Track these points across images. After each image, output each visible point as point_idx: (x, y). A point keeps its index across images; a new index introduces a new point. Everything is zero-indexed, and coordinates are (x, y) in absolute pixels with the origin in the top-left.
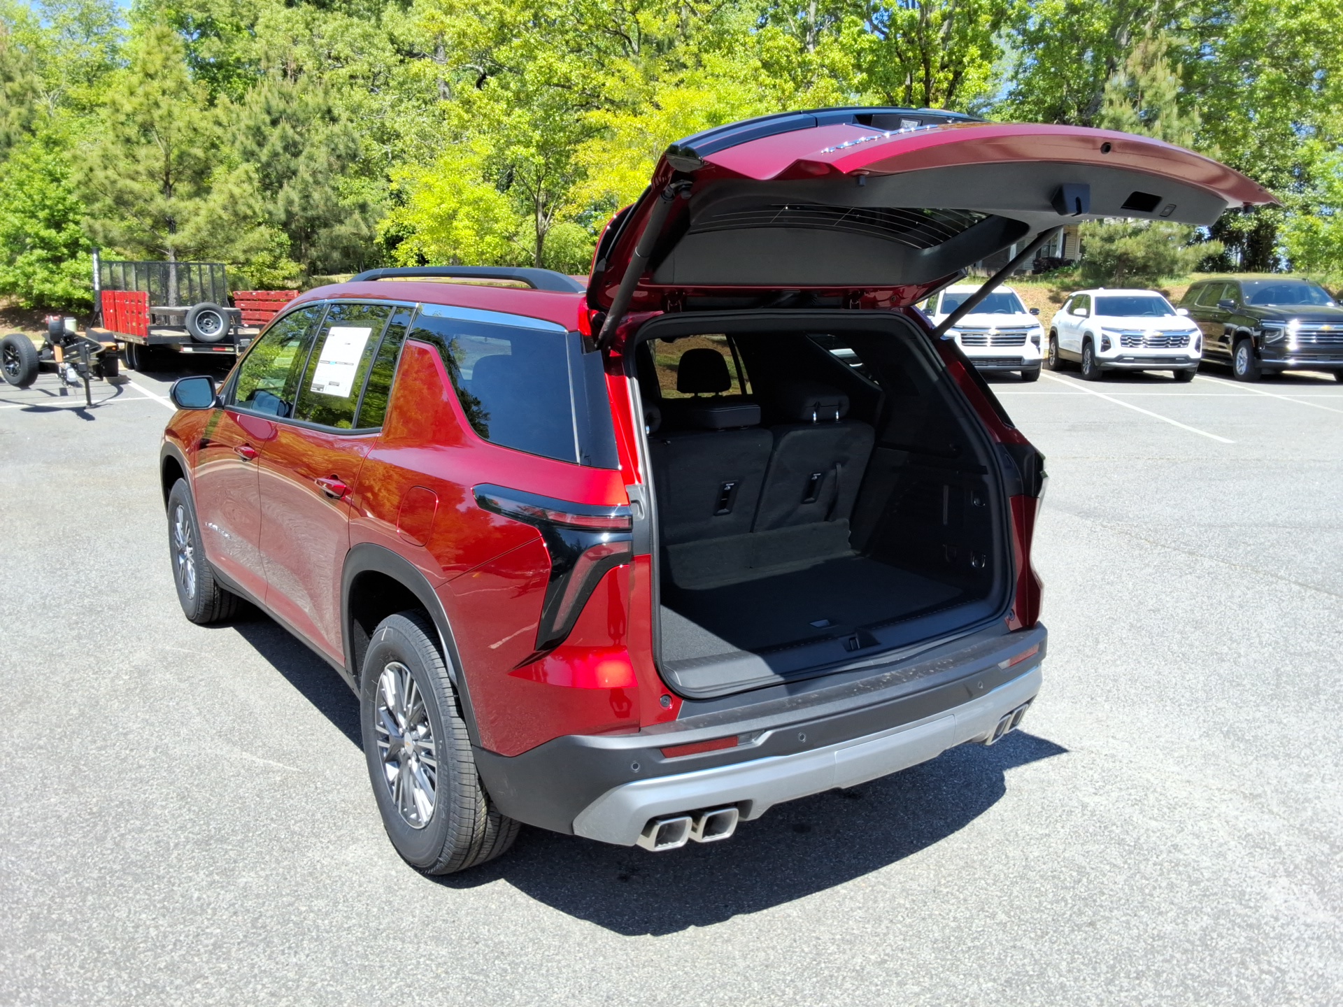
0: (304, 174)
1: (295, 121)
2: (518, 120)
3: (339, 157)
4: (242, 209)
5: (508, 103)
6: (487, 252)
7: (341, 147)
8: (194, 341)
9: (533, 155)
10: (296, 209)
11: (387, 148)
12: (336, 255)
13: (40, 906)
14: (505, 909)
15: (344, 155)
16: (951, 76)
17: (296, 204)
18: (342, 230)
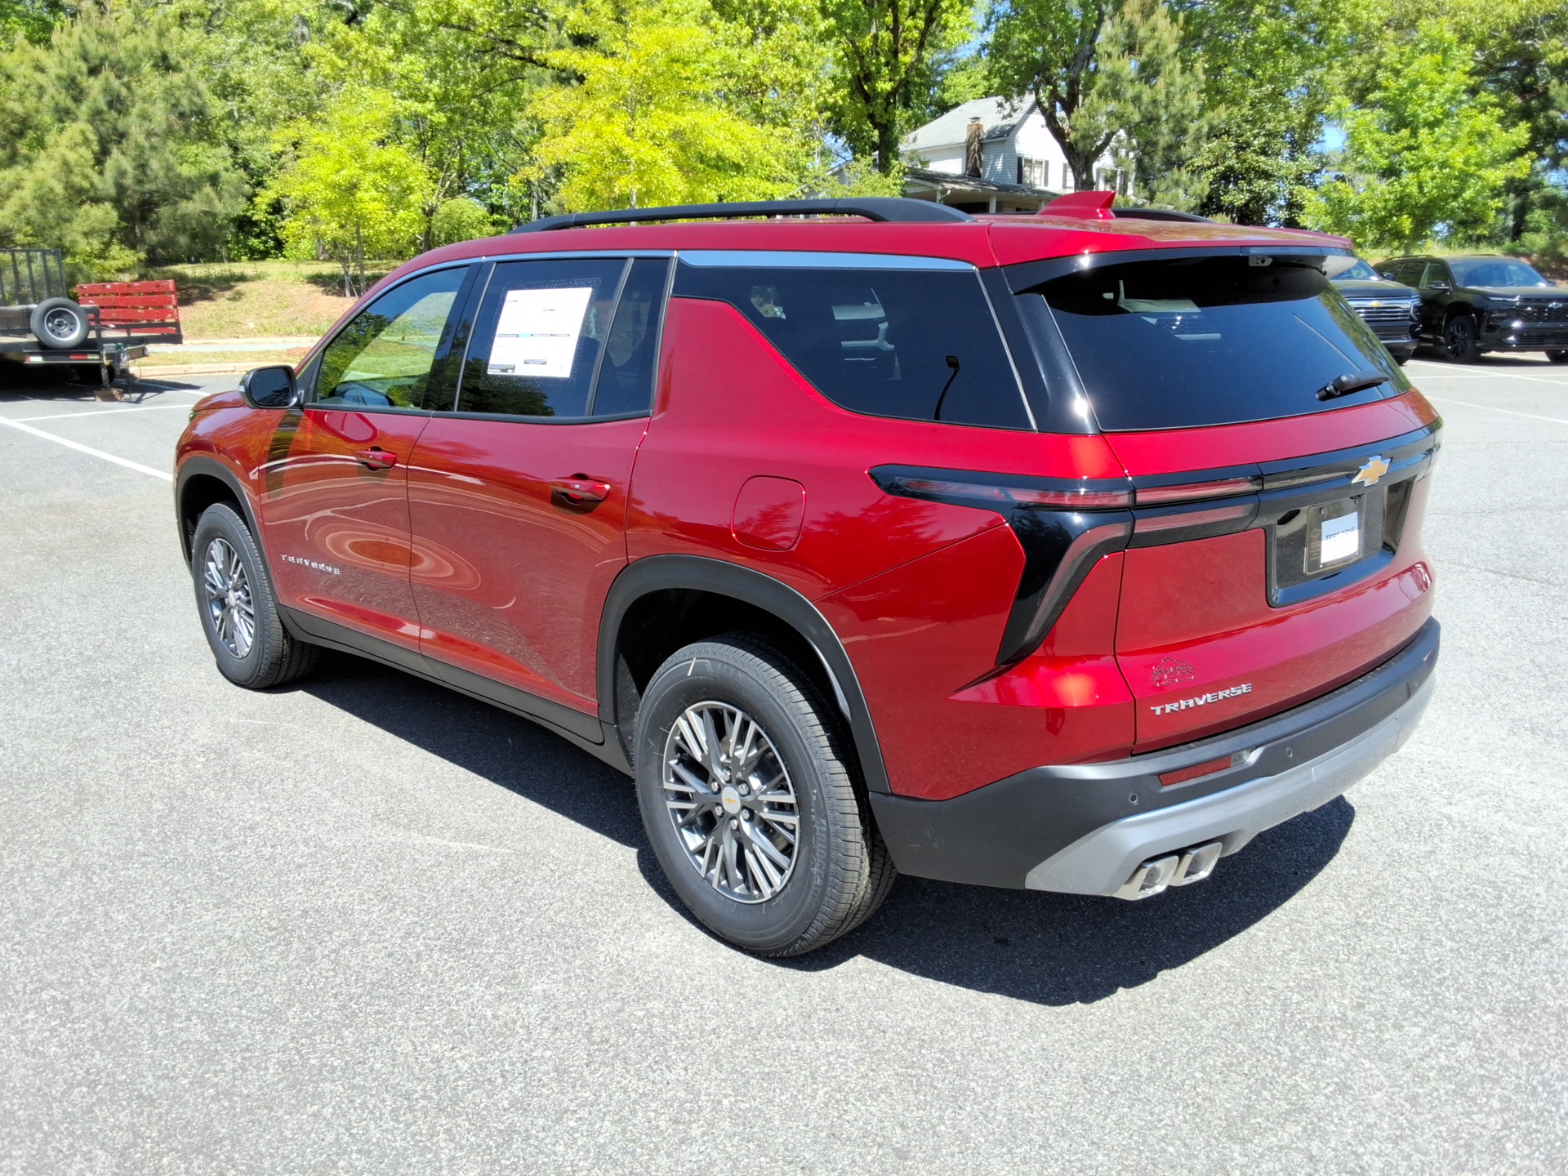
0: (137, 134)
1: (120, 70)
2: (410, 67)
3: (182, 115)
4: (77, 180)
5: (395, 46)
6: (401, 230)
7: (184, 102)
8: (43, 348)
9: (431, 112)
10: (128, 181)
11: (233, 104)
12: (183, 240)
13: (284, 1049)
14: (888, 990)
15: (188, 112)
16: (921, 24)
17: (129, 176)
18: (191, 207)
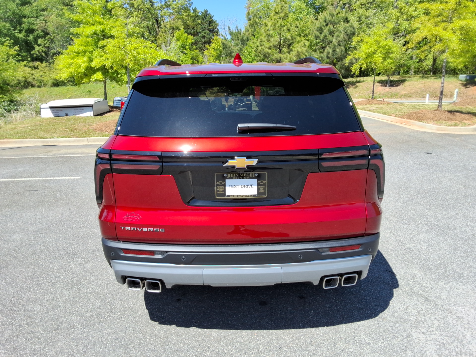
0: (335, 42)
7: (349, 31)
10: (330, 55)
15: (349, 34)
17: (330, 54)
